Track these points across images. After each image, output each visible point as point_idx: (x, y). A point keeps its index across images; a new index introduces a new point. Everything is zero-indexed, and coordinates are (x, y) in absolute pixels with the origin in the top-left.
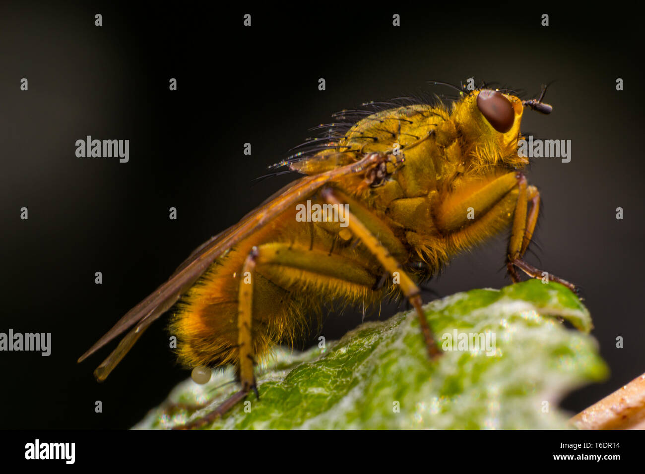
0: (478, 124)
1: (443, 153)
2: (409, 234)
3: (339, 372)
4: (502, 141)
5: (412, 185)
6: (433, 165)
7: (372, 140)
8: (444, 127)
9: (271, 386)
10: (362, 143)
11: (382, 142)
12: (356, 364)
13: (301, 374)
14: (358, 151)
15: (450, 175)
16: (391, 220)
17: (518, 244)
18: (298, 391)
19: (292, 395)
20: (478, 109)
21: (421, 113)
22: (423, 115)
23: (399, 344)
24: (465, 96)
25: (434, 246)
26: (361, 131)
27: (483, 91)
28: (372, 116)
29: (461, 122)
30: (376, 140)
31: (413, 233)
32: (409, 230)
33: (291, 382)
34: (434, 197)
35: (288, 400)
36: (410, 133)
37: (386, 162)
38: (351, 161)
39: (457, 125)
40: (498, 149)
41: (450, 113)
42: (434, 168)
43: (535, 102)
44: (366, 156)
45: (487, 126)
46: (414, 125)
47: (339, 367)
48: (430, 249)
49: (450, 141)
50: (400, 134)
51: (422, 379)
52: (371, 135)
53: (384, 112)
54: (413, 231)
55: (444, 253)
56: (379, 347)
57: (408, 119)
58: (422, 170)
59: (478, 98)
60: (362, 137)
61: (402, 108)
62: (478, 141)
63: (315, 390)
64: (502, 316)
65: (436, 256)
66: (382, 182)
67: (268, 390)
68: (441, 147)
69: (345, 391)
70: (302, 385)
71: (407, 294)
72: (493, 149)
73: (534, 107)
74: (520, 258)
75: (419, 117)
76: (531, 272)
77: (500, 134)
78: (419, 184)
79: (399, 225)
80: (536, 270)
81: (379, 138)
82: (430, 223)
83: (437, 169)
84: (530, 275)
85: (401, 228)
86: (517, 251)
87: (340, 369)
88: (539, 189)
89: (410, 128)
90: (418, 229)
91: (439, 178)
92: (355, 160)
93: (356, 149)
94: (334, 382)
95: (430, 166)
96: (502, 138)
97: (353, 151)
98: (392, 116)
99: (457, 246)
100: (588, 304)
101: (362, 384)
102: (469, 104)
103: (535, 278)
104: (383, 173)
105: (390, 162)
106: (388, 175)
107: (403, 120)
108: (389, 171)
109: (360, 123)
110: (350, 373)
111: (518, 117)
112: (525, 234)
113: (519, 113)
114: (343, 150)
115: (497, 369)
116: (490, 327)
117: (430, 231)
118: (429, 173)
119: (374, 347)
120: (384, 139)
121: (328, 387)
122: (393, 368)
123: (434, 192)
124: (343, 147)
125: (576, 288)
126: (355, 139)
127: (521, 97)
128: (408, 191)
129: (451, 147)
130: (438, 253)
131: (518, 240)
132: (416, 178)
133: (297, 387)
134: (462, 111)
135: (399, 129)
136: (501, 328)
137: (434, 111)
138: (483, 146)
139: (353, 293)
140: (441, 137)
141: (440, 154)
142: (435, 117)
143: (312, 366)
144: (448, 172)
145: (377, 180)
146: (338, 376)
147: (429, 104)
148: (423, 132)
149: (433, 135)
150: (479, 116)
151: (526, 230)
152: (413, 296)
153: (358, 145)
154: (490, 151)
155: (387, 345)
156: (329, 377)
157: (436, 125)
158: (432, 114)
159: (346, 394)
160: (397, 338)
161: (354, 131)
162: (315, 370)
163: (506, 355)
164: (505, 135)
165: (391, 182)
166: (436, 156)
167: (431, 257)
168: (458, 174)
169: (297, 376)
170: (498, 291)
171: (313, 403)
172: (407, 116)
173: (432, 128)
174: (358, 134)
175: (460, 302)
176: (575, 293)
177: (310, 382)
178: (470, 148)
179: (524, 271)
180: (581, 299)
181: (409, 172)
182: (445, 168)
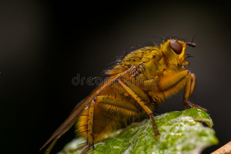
0: (170, 52)
1: (158, 63)
2: (149, 92)
3: (124, 141)
4: (178, 58)
5: (149, 75)
6: (155, 67)
7: (133, 61)
8: (158, 54)
9: (100, 146)
10: (129, 62)
11: (137, 61)
12: (130, 138)
13: (111, 141)
14: (129, 65)
15: (162, 70)
16: (142, 88)
17: (187, 95)
18: (110, 148)
19: (108, 149)
20: (170, 46)
21: (149, 49)
22: (150, 50)
23: (145, 131)
24: (165, 42)
25: (159, 96)
26: (129, 58)
27: (171, 40)
28: (132, 52)
29: (164, 51)
30: (134, 61)
31: (151, 92)
32: (149, 91)
33: (108, 144)
34: (157, 79)
35: (106, 151)
36: (146, 57)
37: (139, 68)
38: (127, 69)
39: (162, 52)
40: (177, 60)
41: (160, 48)
42: (156, 69)
43: (190, 43)
44: (132, 67)
45: (173, 52)
46: (147, 54)
47: (124, 139)
48: (157, 97)
49: (161, 58)
50: (143, 58)
51: (153, 143)
52: (132, 59)
53: (136, 51)
54: (150, 91)
55: (162, 98)
56: (138, 132)
57: (145, 52)
58: (152, 70)
59: (170, 43)
60: (129, 60)
61: (142, 49)
62: (170, 58)
63: (116, 147)
64: (182, 121)
65: (160, 99)
66: (138, 75)
67: (99, 147)
68: (158, 61)
69: (126, 147)
70: (111, 146)
71: (148, 114)
72: (176, 60)
73: (190, 45)
74: (188, 100)
75: (149, 51)
76: (191, 105)
77: (178, 55)
78: (151, 74)
79: (146, 89)
80: (193, 104)
81: (135, 60)
82: (156, 88)
83: (157, 69)
84: (191, 106)
85: (146, 91)
86: (187, 98)
87: (125, 140)
88: (195, 75)
89: (146, 55)
90: (152, 90)
91: (158, 72)
92: (128, 68)
93: (128, 64)
94: (122, 144)
95: (154, 68)
96: (178, 56)
97: (127, 65)
98: (139, 51)
99: (166, 96)
100: (212, 117)
101: (132, 145)
102: (166, 45)
103: (193, 107)
104: (138, 72)
105: (140, 68)
106: (140, 73)
107: (143, 53)
108: (140, 71)
109: (128, 55)
110: (128, 141)
111: (184, 49)
112: (190, 92)
113: (184, 47)
114: (123, 65)
115: (180, 140)
116: (177, 125)
117: (156, 90)
118: (154, 70)
119: (136, 132)
120: (137, 60)
121: (120, 146)
122: (143, 140)
123: (157, 77)
124: (124, 64)
125: (207, 111)
126: (127, 61)
127: (185, 41)
128: (148, 77)
129: (161, 60)
130: (160, 98)
131: (187, 94)
132: (150, 73)
133: (109, 146)
134: (164, 47)
135: (142, 56)
136: (181, 126)
137: (154, 48)
138: (172, 59)
139: (130, 114)
140: (157, 57)
141: (157, 63)
142: (154, 50)
143: (115, 138)
144: (161, 69)
145: (137, 75)
146: (124, 142)
147: (152, 46)
148: (151, 56)
149: (154, 57)
150: (170, 49)
151: (190, 91)
152: (150, 114)
153: (128, 63)
154: (174, 61)
155: (141, 132)
156: (120, 142)
157: (155, 53)
158: (153, 50)
159: (127, 149)
160: (145, 129)
161: (127, 58)
162: (115, 140)
163: (183, 135)
164: (179, 55)
165: (141, 75)
166: (156, 64)
167: (158, 100)
168: (164, 70)
169: (109, 142)
170: (180, 112)
171: (115, 152)
172: (144, 51)
173: (154, 54)
174: (128, 59)
175: (167, 116)
176: (207, 112)
177: (114, 144)
178: (168, 60)
179: (189, 105)
180: (209, 115)
181: (147, 71)
182: (160, 68)
